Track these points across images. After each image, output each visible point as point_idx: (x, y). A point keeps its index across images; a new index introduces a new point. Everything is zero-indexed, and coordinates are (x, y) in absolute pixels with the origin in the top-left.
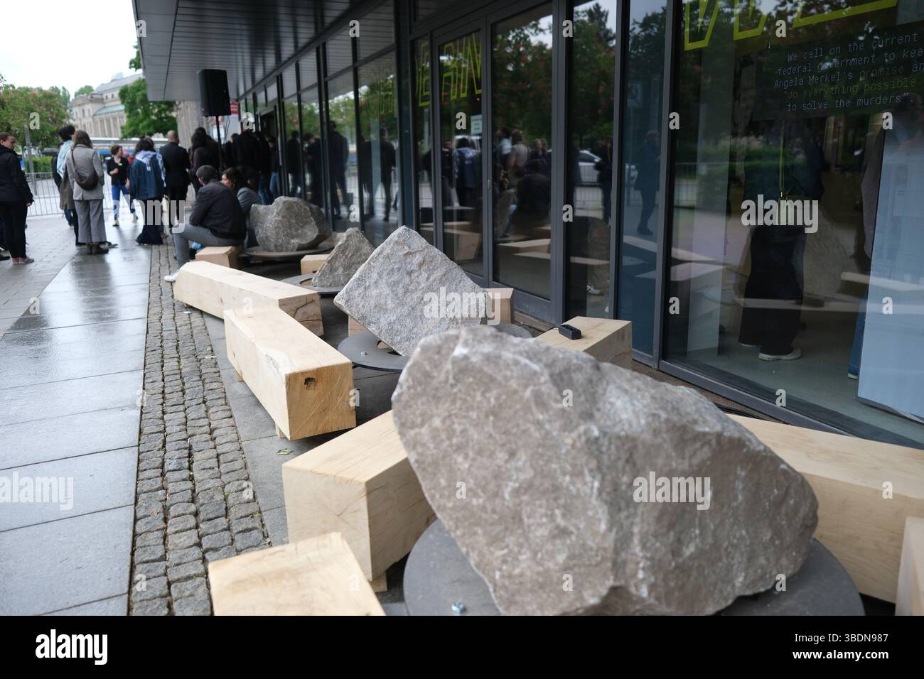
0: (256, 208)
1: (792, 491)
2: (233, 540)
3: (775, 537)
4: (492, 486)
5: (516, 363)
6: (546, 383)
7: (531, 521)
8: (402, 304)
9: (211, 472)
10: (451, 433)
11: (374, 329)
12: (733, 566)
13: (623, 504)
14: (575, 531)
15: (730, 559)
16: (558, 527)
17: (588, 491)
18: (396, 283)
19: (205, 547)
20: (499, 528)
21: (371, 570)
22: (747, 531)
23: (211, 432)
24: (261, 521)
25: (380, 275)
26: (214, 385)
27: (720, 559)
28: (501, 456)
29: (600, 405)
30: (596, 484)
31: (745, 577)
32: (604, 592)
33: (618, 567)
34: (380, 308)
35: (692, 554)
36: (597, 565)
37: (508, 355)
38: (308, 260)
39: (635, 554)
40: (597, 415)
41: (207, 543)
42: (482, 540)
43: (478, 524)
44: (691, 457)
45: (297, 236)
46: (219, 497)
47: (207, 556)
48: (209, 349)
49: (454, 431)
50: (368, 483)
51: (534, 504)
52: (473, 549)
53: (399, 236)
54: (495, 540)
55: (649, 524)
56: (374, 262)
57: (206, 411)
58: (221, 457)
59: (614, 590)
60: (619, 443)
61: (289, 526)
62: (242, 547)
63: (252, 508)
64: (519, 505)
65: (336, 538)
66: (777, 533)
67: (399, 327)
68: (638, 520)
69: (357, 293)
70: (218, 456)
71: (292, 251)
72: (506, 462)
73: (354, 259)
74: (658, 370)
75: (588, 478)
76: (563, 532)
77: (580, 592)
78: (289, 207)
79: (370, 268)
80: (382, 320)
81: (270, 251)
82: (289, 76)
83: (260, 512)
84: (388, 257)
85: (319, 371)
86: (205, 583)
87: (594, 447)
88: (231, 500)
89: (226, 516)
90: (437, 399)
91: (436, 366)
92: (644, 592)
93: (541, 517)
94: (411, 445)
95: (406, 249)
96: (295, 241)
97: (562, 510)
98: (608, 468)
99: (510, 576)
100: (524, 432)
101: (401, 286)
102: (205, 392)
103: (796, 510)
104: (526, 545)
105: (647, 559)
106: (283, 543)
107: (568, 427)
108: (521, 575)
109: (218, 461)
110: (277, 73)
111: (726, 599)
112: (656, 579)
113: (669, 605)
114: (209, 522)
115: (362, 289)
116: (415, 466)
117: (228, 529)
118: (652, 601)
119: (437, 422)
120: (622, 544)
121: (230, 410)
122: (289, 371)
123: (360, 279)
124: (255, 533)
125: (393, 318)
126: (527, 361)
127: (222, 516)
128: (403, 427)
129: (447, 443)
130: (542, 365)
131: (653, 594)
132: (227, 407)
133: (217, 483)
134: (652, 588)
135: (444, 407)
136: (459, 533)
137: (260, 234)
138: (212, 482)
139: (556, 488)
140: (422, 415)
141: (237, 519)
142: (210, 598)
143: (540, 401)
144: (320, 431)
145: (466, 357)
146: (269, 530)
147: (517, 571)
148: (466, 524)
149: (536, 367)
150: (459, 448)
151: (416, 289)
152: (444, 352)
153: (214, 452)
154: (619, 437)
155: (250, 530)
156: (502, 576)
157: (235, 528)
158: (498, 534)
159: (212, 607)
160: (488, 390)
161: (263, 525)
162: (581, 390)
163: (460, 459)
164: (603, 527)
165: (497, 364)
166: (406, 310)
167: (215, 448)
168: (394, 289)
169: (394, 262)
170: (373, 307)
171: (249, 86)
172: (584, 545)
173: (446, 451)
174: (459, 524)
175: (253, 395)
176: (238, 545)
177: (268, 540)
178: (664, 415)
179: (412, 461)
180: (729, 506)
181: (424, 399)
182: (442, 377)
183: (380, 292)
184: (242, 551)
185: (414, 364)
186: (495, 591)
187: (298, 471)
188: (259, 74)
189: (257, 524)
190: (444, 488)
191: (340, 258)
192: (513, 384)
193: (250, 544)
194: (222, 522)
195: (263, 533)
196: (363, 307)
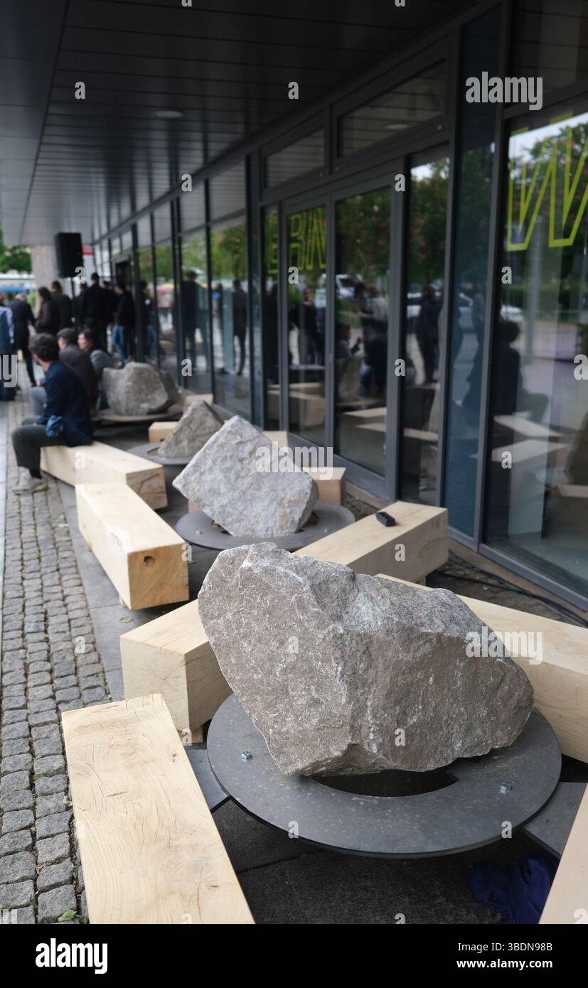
0: (108, 373)
1: (507, 679)
2: (81, 694)
3: (491, 714)
4: (267, 666)
5: (287, 575)
6: (307, 591)
7: (294, 693)
8: (234, 489)
9: (64, 635)
10: (239, 625)
11: (208, 511)
12: (452, 734)
13: (360, 684)
14: (325, 703)
15: (450, 730)
16: (312, 698)
17: (333, 673)
18: (228, 470)
19: (58, 699)
20: (272, 697)
21: (188, 725)
22: (466, 709)
23: (64, 599)
24: (105, 680)
25: (214, 462)
26: (67, 554)
27: (441, 729)
28: (274, 644)
29: (349, 609)
30: (340, 669)
31: (463, 743)
32: (345, 747)
33: (355, 730)
34: (214, 492)
35: (414, 723)
36: (339, 728)
37: (280, 569)
38: (156, 427)
39: (368, 721)
40: (345, 617)
41: (60, 696)
42: (260, 705)
43: (257, 694)
44: (414, 651)
45: (148, 401)
46: (70, 658)
47: (60, 707)
48: (62, 517)
49: (241, 623)
50: (187, 655)
51: (296, 681)
52: (254, 712)
53: (233, 426)
54: (269, 706)
55: (379, 700)
56: (209, 450)
57: (60, 579)
58: (72, 622)
59: (352, 747)
60: (358, 639)
61: (125, 686)
62: (89, 701)
63: (97, 668)
64: (286, 681)
65: (157, 697)
66: (493, 711)
67: (231, 509)
68: (371, 696)
69: (193, 478)
70: (69, 621)
71: (142, 414)
72: (278, 648)
73: (199, 432)
74: (478, 553)
75: (334, 665)
76: (317, 702)
77: (328, 747)
78: (139, 373)
79: (205, 456)
80: (215, 503)
81: (121, 414)
82: (144, 225)
83: (104, 672)
84: (222, 446)
85: (157, 551)
86: (58, 728)
87: (339, 642)
88: (80, 661)
89: (76, 674)
90: (229, 598)
91: (230, 573)
92: (374, 749)
93: (301, 691)
94: (211, 631)
95: (239, 439)
96: (145, 406)
97: (316, 686)
98: (349, 657)
99: (279, 733)
100: (290, 627)
101: (233, 472)
102: (59, 561)
103: (510, 694)
104: (291, 710)
105: (377, 725)
106: (122, 699)
107: (321, 625)
108: (287, 732)
109: (70, 626)
110: (131, 222)
111: (446, 760)
112: (383, 740)
113: (395, 760)
114: (62, 679)
115: (197, 475)
116: (213, 647)
117: (77, 685)
118: (381, 756)
119: (229, 616)
120: (358, 714)
121: (80, 578)
122: (131, 550)
123: (196, 466)
124: (99, 690)
125: (225, 501)
126: (294, 575)
127: (72, 674)
128: (206, 617)
129: (236, 632)
130: (306, 577)
131: (382, 752)
132: (77, 576)
133: (68, 645)
134: (380, 746)
135: (234, 606)
136: (244, 699)
137: (112, 398)
138: (64, 644)
139: (312, 670)
140: (219, 609)
141: (84, 677)
142: (62, 741)
143: (302, 606)
144: (157, 603)
145: (250, 569)
146: (110, 688)
147: (285, 729)
148: (250, 692)
149: (300, 579)
150: (245, 636)
151: (247, 475)
152: (236, 563)
153: (65, 618)
154: (359, 635)
155: (95, 687)
156: (274, 733)
157: (83, 685)
158: (271, 701)
159: (64, 747)
160: (265, 594)
161: (106, 684)
162: (335, 597)
163: (245, 645)
164: (344, 700)
165: (272, 576)
166: (237, 494)
167: (67, 613)
168: (227, 474)
169: (228, 451)
170: (207, 491)
171: (104, 230)
172: (330, 712)
173: (236, 638)
174: (244, 692)
175: (100, 565)
176: (85, 699)
177: (110, 696)
178: (396, 619)
179: (211, 644)
180: (449, 689)
181: (221, 598)
182: (234, 581)
183: (215, 477)
184: (87, 704)
185: (214, 571)
186: (269, 743)
187: (132, 642)
188: (114, 222)
189: (101, 682)
190: (233, 665)
191: (185, 430)
192: (283, 591)
193: (95, 698)
194: (72, 679)
195: (106, 690)
196: (199, 490)
